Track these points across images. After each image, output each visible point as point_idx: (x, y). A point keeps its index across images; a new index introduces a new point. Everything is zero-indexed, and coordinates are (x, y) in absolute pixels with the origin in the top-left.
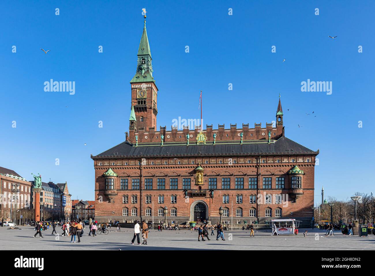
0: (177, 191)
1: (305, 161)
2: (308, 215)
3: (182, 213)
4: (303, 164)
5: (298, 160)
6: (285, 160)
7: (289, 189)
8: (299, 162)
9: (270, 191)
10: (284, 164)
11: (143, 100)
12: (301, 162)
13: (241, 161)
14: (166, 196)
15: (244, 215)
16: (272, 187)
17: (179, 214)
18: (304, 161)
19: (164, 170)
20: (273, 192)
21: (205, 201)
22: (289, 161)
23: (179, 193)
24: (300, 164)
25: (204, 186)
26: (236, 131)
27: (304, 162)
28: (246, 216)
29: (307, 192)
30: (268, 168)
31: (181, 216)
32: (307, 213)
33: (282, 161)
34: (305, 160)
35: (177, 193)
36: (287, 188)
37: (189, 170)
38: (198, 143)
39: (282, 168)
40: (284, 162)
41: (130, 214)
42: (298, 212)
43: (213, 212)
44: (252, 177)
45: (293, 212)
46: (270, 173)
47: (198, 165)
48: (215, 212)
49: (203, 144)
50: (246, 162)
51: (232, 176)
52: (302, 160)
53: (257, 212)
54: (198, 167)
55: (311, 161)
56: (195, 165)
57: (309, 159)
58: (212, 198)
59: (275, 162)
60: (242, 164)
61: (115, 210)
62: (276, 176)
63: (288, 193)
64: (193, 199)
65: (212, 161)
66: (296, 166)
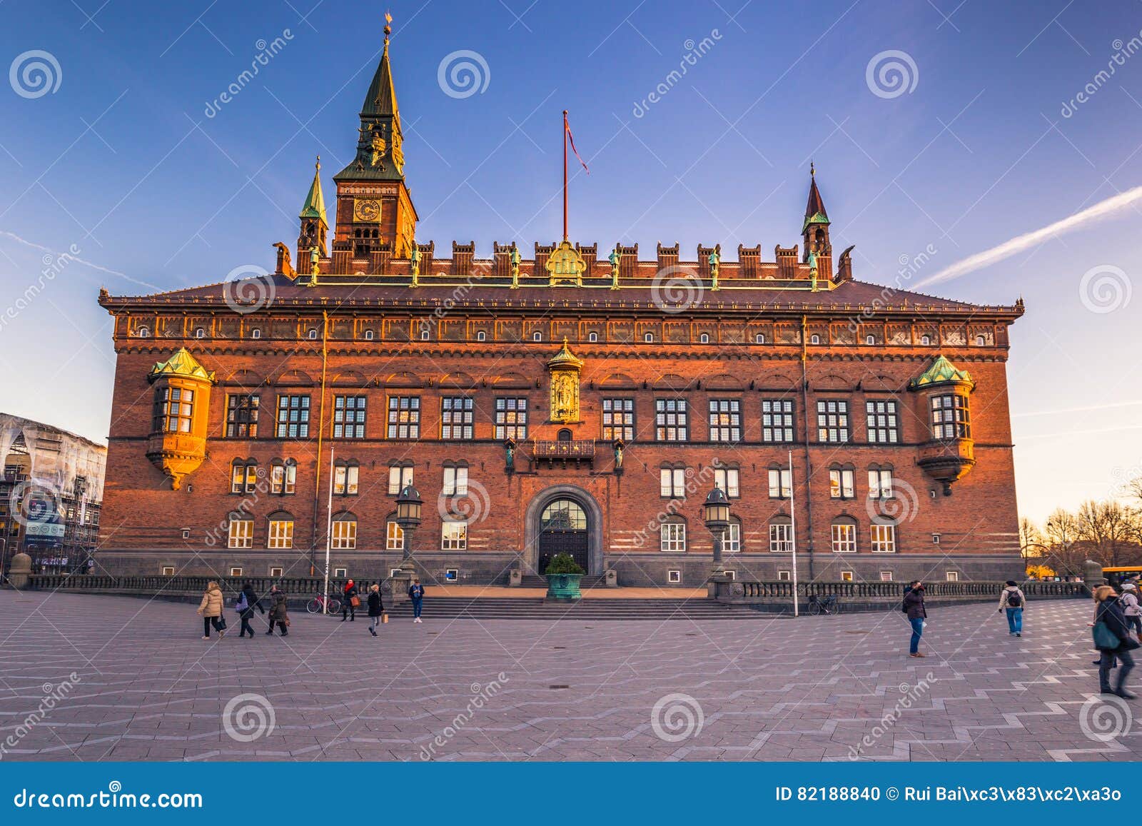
0: (469, 447)
1: (971, 343)
2: (997, 546)
3: (488, 535)
4: (964, 351)
5: (946, 338)
6: (896, 336)
7: (919, 445)
8: (952, 344)
9: (845, 452)
10: (894, 352)
11: (371, 228)
12: (957, 344)
13: (731, 336)
14: (425, 465)
15: (751, 544)
16: (855, 435)
17: (479, 539)
18: (967, 342)
19: (416, 364)
20: (857, 454)
21: (590, 487)
22: (912, 342)
23: (477, 456)
24: (955, 352)
25: (583, 427)
27: (966, 347)
28: (756, 551)
29: (987, 455)
30: (837, 367)
31: (486, 549)
32: (993, 538)
33: (887, 340)
34: (970, 340)
35: (469, 456)
36: (912, 441)
37: (521, 365)
38: (553, 283)
39: (888, 368)
40: (894, 342)
41: (261, 538)
42: (962, 532)
43: (621, 532)
44: (774, 397)
45: (943, 534)
46: (842, 385)
47: (560, 345)
48: (630, 532)
49: (574, 283)
50: (750, 338)
51: (697, 393)
52: (959, 338)
53: (799, 535)
54: (561, 351)
55: (994, 342)
56: (546, 348)
57: (983, 337)
58: (619, 476)
59: (861, 343)
60: (735, 347)
61: (194, 522)
62: (867, 395)
63: (917, 460)
64: (536, 479)
65: (617, 331)
66: (942, 357)
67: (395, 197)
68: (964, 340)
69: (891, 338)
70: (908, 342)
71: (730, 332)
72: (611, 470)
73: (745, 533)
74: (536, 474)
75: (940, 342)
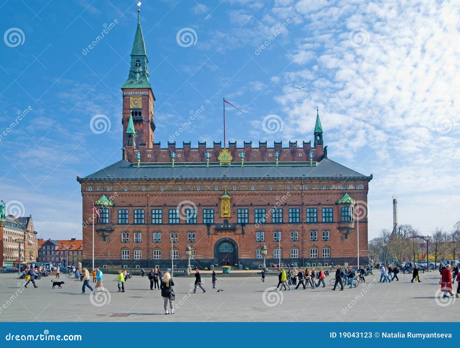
0: (195, 226)
1: (356, 188)
3: (203, 254)
4: (354, 191)
5: (349, 187)
6: (333, 186)
7: (339, 222)
8: (350, 189)
9: (315, 225)
10: (332, 192)
11: (138, 111)
12: (352, 189)
13: (279, 187)
14: (182, 232)
15: (284, 255)
16: (319, 220)
17: (200, 256)
18: (355, 188)
19: (177, 198)
20: (319, 226)
21: (234, 239)
22: (338, 188)
23: (198, 229)
24: (351, 191)
25: (232, 219)
26: (267, 151)
27: (355, 189)
28: (286, 258)
29: (360, 225)
30: (313, 197)
31: (202, 259)
35: (196, 229)
36: (337, 221)
37: (211, 198)
38: (221, 164)
39: (330, 197)
40: (332, 188)
41: (132, 256)
42: (350, 250)
43: (244, 253)
44: (293, 207)
45: (344, 251)
46: (315, 203)
47: (224, 192)
48: (247, 253)
49: (228, 165)
50: (286, 188)
51: (269, 207)
52: (353, 186)
53: (300, 252)
54: (224, 194)
55: (364, 188)
56: (220, 192)
57: (360, 186)
58: (243, 235)
59: (322, 189)
60: (281, 191)
61: (111, 251)
62: (323, 206)
63: (338, 227)
64: (217, 236)
65: (242, 186)
66: (347, 194)
67: (148, 96)
68: (354, 187)
69: (331, 187)
70: (336, 188)
72: (241, 233)
73: (283, 252)
74: (217, 234)
75: (347, 188)
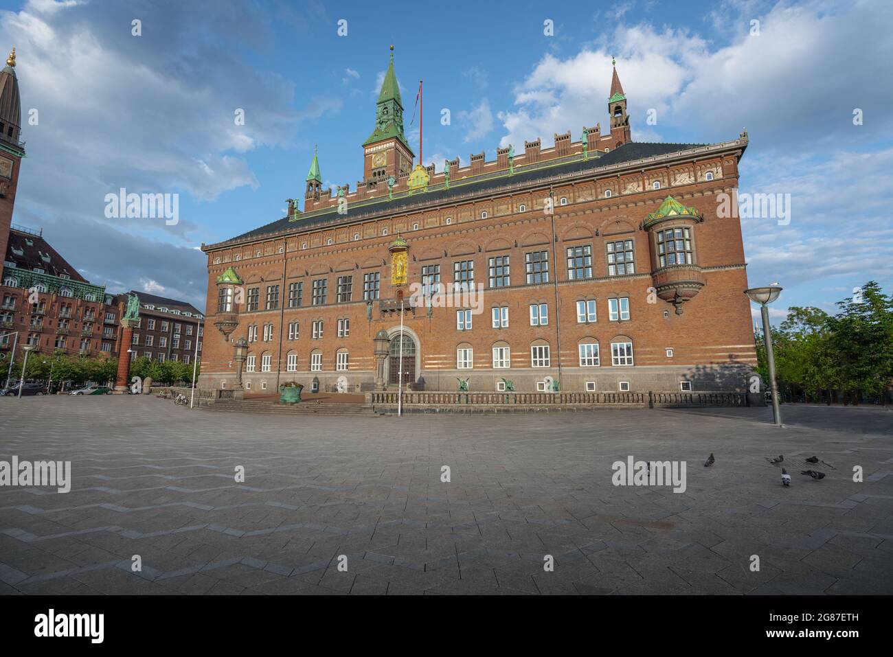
0: (350, 306)
1: (700, 180)
4: (692, 188)
5: (675, 180)
6: (630, 187)
7: (651, 274)
8: (680, 184)
9: (589, 286)
10: (627, 199)
11: (381, 170)
12: (685, 183)
13: (501, 210)
14: (329, 319)
15: (517, 361)
16: (597, 272)
17: (355, 364)
19: (325, 260)
20: (599, 286)
21: (413, 328)
22: (644, 188)
24: (682, 190)
27: (695, 184)
28: (521, 366)
30: (581, 219)
31: (357, 369)
33: (622, 191)
34: (699, 177)
36: (645, 271)
37: (377, 252)
38: (410, 193)
39: (623, 213)
40: (627, 192)
41: (258, 366)
43: (431, 356)
44: (535, 250)
45: (675, 348)
46: (585, 234)
47: (396, 236)
48: (438, 356)
49: (423, 191)
50: (515, 209)
51: (481, 255)
52: (687, 177)
53: (554, 353)
54: (396, 239)
55: (723, 175)
56: (390, 239)
57: (712, 172)
58: (430, 318)
59: (600, 198)
60: (505, 218)
62: (607, 238)
65: (429, 220)
66: (670, 197)
68: (693, 179)
69: (625, 189)
70: (641, 189)
71: (501, 207)
72: (427, 315)
73: (513, 354)
74: (385, 321)
75: (670, 184)
